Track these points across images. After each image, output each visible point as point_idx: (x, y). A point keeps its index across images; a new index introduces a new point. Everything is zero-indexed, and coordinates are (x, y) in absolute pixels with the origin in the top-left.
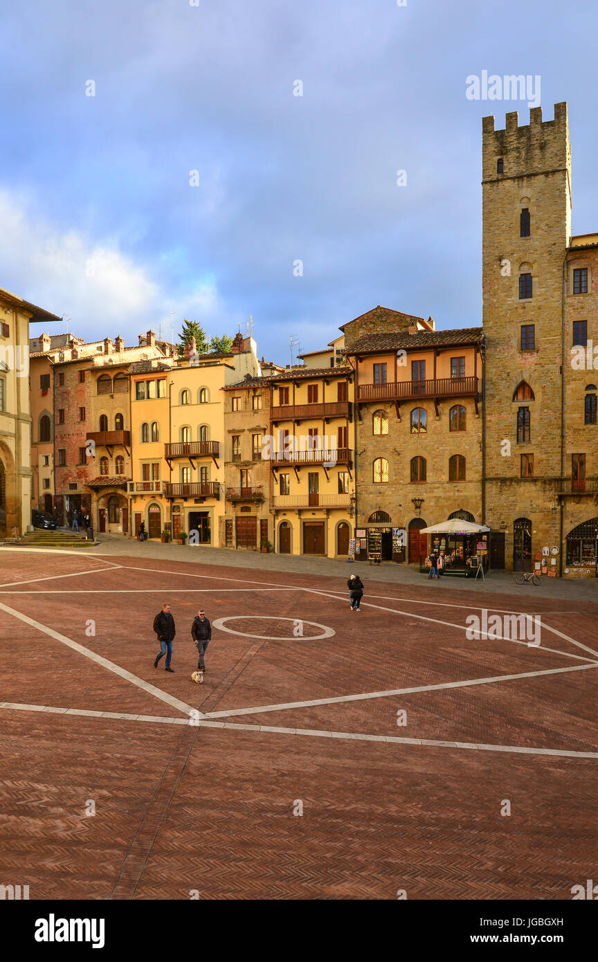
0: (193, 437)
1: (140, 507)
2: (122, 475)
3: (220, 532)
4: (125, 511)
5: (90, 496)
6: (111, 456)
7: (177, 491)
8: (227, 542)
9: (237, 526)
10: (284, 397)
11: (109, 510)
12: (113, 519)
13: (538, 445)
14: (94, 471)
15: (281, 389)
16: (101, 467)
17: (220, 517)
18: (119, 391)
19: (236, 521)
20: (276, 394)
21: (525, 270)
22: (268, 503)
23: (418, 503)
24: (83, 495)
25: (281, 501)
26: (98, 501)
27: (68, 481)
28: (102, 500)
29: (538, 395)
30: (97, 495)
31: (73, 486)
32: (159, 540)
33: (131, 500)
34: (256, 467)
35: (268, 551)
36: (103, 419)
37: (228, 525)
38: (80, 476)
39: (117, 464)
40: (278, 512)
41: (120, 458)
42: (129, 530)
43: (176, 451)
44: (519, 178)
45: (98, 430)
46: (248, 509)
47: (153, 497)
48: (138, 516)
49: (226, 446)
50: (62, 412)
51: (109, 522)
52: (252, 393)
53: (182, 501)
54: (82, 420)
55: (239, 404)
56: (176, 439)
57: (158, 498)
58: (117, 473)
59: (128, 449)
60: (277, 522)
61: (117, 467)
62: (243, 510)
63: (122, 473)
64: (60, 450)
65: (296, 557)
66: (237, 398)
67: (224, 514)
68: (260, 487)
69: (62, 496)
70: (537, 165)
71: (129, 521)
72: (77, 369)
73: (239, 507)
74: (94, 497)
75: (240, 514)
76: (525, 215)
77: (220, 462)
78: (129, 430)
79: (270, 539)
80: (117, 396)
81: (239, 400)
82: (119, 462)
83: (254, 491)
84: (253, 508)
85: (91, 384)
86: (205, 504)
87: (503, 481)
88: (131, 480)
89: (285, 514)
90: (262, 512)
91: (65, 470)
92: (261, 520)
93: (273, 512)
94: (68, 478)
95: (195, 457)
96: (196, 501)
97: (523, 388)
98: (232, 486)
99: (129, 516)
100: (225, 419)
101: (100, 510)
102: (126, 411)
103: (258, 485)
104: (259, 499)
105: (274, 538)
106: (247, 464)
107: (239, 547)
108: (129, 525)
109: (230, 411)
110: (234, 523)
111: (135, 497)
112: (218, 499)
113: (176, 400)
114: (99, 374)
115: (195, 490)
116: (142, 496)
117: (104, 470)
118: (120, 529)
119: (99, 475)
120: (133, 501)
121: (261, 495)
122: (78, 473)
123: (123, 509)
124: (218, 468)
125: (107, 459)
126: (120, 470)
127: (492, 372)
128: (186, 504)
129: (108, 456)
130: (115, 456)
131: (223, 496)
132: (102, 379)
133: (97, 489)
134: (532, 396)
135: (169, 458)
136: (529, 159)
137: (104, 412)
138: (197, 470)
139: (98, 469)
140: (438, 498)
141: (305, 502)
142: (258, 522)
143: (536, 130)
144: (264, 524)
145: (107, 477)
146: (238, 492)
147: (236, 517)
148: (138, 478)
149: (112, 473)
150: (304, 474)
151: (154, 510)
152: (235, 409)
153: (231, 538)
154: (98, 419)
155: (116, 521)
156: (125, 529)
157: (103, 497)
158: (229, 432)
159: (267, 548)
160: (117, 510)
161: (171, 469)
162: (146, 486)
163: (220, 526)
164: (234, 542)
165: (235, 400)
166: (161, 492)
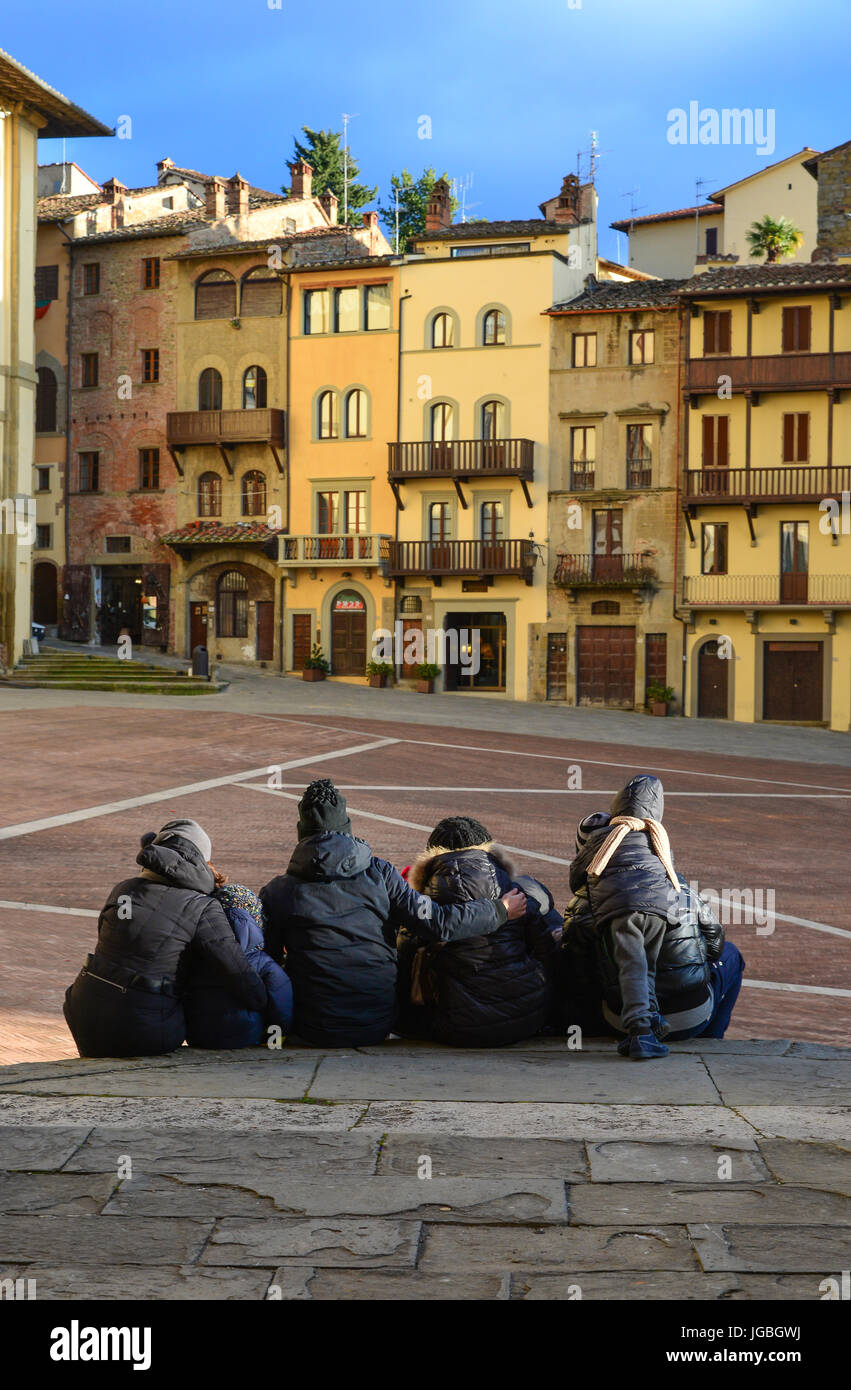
0: (462, 428)
1: (309, 599)
2: (259, 519)
3: (531, 663)
4: (267, 609)
5: (167, 569)
6: (231, 471)
7: (414, 560)
8: (549, 688)
9: (579, 648)
10: (718, 333)
11: (217, 606)
12: (228, 626)
14: (179, 505)
15: (709, 317)
16: (200, 498)
17: (533, 627)
18: (258, 312)
19: (579, 636)
20: (697, 327)
22: (671, 592)
24: (149, 566)
25: (705, 590)
26: (188, 582)
27: (103, 531)
28: (200, 579)
30: (186, 566)
31: (121, 544)
32: (362, 681)
33: (283, 580)
34: (636, 505)
35: (669, 712)
36: (210, 382)
37: (554, 645)
38: (138, 518)
39: (245, 490)
40: (698, 614)
41: (255, 478)
42: (276, 654)
43: (416, 462)
45: (195, 407)
46: (613, 609)
47: (348, 573)
48: (302, 621)
49: (552, 452)
50: (91, 361)
51: (219, 634)
52: (627, 324)
53: (430, 584)
54: (147, 378)
55: (591, 350)
56: (414, 431)
57: (360, 578)
58: (245, 512)
59: (280, 454)
60: (693, 640)
61: (245, 499)
62: (596, 609)
63: (258, 512)
64: (84, 455)
65: (742, 728)
66: (586, 335)
67: (543, 619)
68: (647, 554)
69: (87, 569)
71: (276, 632)
72: (137, 255)
73: (586, 604)
74: (179, 571)
75: (589, 620)
77: (538, 490)
78: (282, 406)
79: (673, 681)
80: (250, 323)
81: (592, 340)
82: (250, 486)
83: (628, 563)
84: (626, 605)
85: (177, 293)
86: (493, 593)
88: (286, 531)
89: (713, 622)
90: (651, 617)
91: (97, 503)
92: (648, 635)
93: (687, 617)
94: (103, 524)
95: (463, 478)
96: (468, 586)
98: (570, 549)
99: (277, 620)
100: (551, 385)
101: (193, 605)
102: (275, 361)
103: (641, 549)
104: (644, 584)
105: (682, 678)
106: (610, 496)
107: (585, 700)
108: (276, 642)
109: (567, 366)
110: (571, 641)
111: (295, 572)
112: (529, 583)
113: (414, 337)
114: (201, 269)
115: (466, 559)
116: (315, 572)
117: (209, 504)
118: (249, 651)
119: (194, 518)
120: (288, 583)
121: (649, 573)
122: (133, 512)
123: (259, 603)
124: (530, 505)
125: (219, 478)
126: (254, 505)
128: (437, 593)
129: (222, 470)
130: (240, 471)
131: (542, 573)
132: (205, 280)
133: (187, 552)
135: (398, 480)
137: (210, 361)
138: (470, 510)
139: (193, 502)
141: (769, 592)
142: (641, 641)
144: (657, 645)
145: (219, 524)
146: (585, 565)
147: (579, 628)
148: (304, 525)
149: (231, 513)
150: (769, 526)
151: (347, 606)
152: (580, 362)
153: (563, 678)
154: (195, 378)
155: (239, 633)
156: (265, 652)
157: (203, 572)
158: (564, 417)
159: (662, 702)
160: (241, 605)
161: (400, 506)
162: (326, 548)
163: (532, 648)
164: (571, 689)
165: (580, 341)
166: (374, 560)
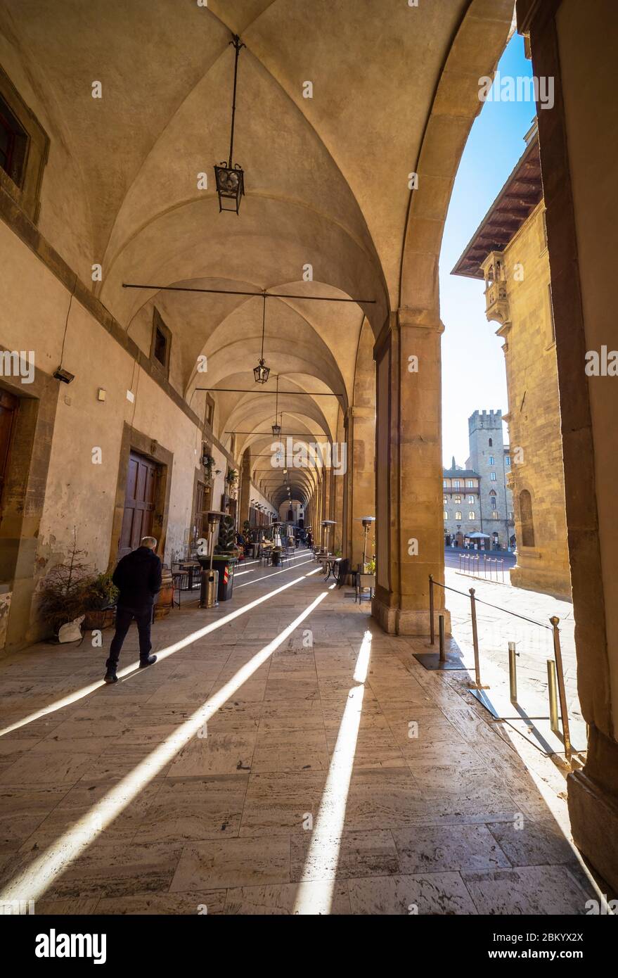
13: (499, 509)
21: (491, 456)
23: (459, 527)
29: (498, 493)
44: (488, 429)
70: (493, 426)
76: (490, 440)
87: (488, 520)
97: (493, 492)
127: (482, 487)
134: (495, 494)
136: (491, 424)
140: (466, 525)
143: (492, 416)
